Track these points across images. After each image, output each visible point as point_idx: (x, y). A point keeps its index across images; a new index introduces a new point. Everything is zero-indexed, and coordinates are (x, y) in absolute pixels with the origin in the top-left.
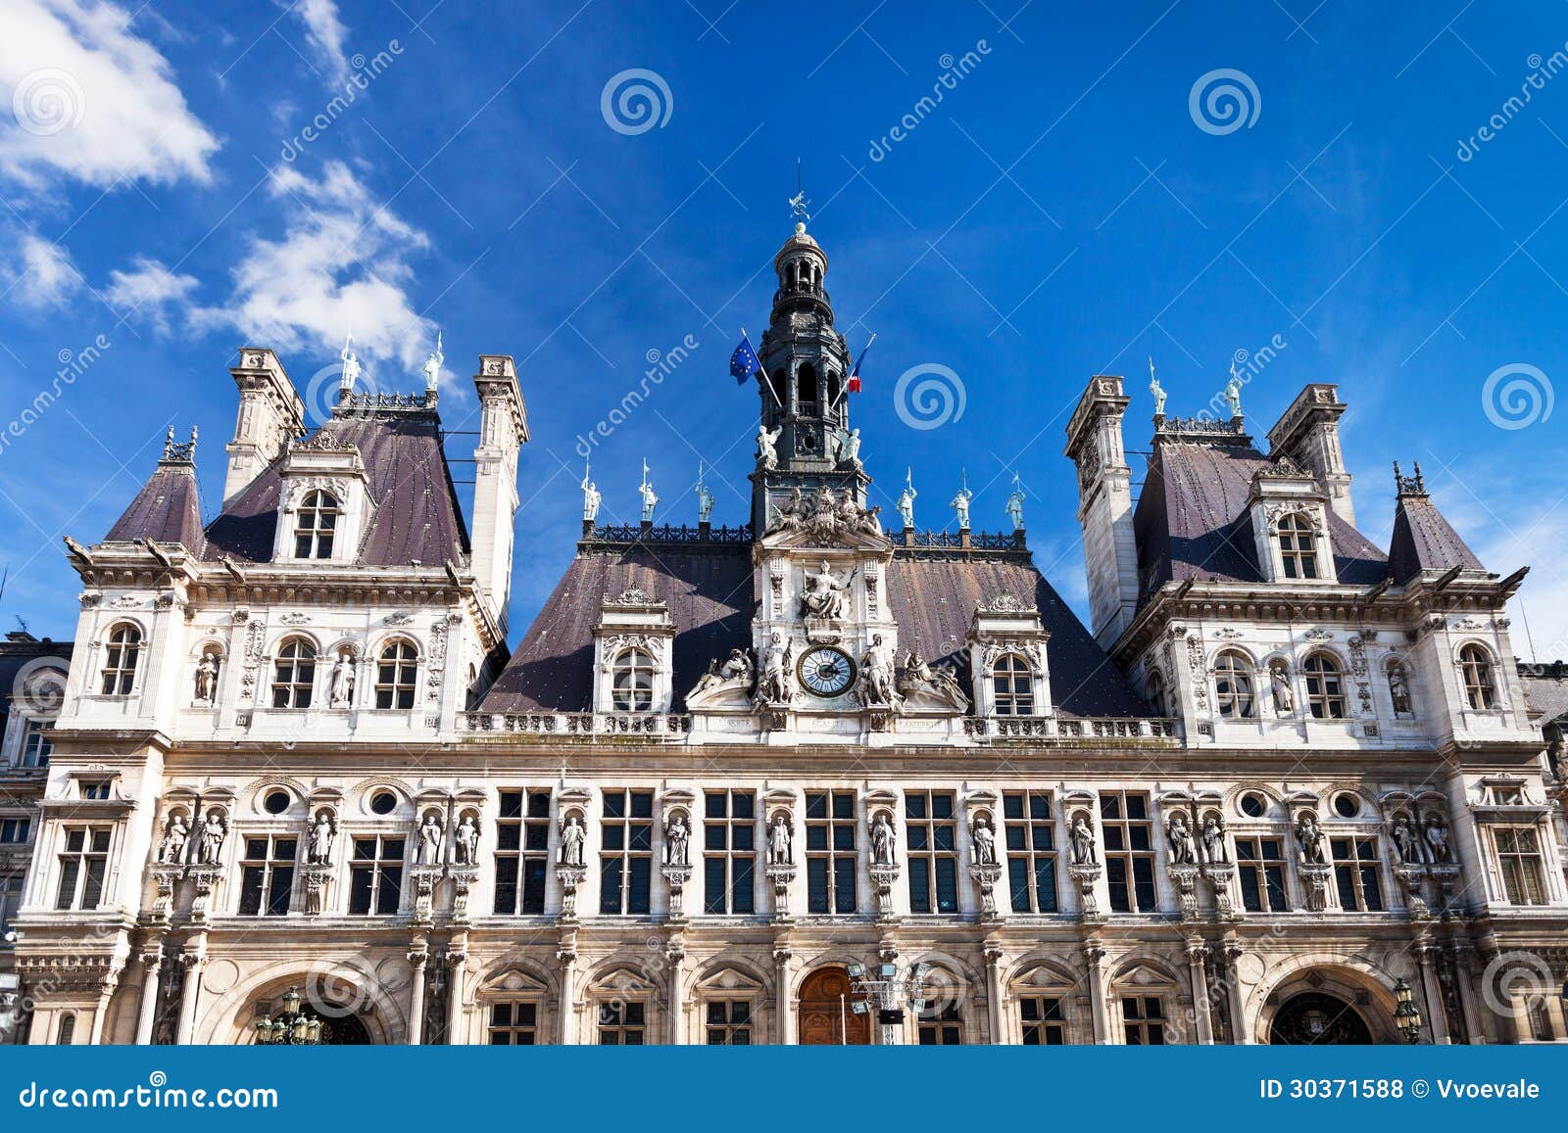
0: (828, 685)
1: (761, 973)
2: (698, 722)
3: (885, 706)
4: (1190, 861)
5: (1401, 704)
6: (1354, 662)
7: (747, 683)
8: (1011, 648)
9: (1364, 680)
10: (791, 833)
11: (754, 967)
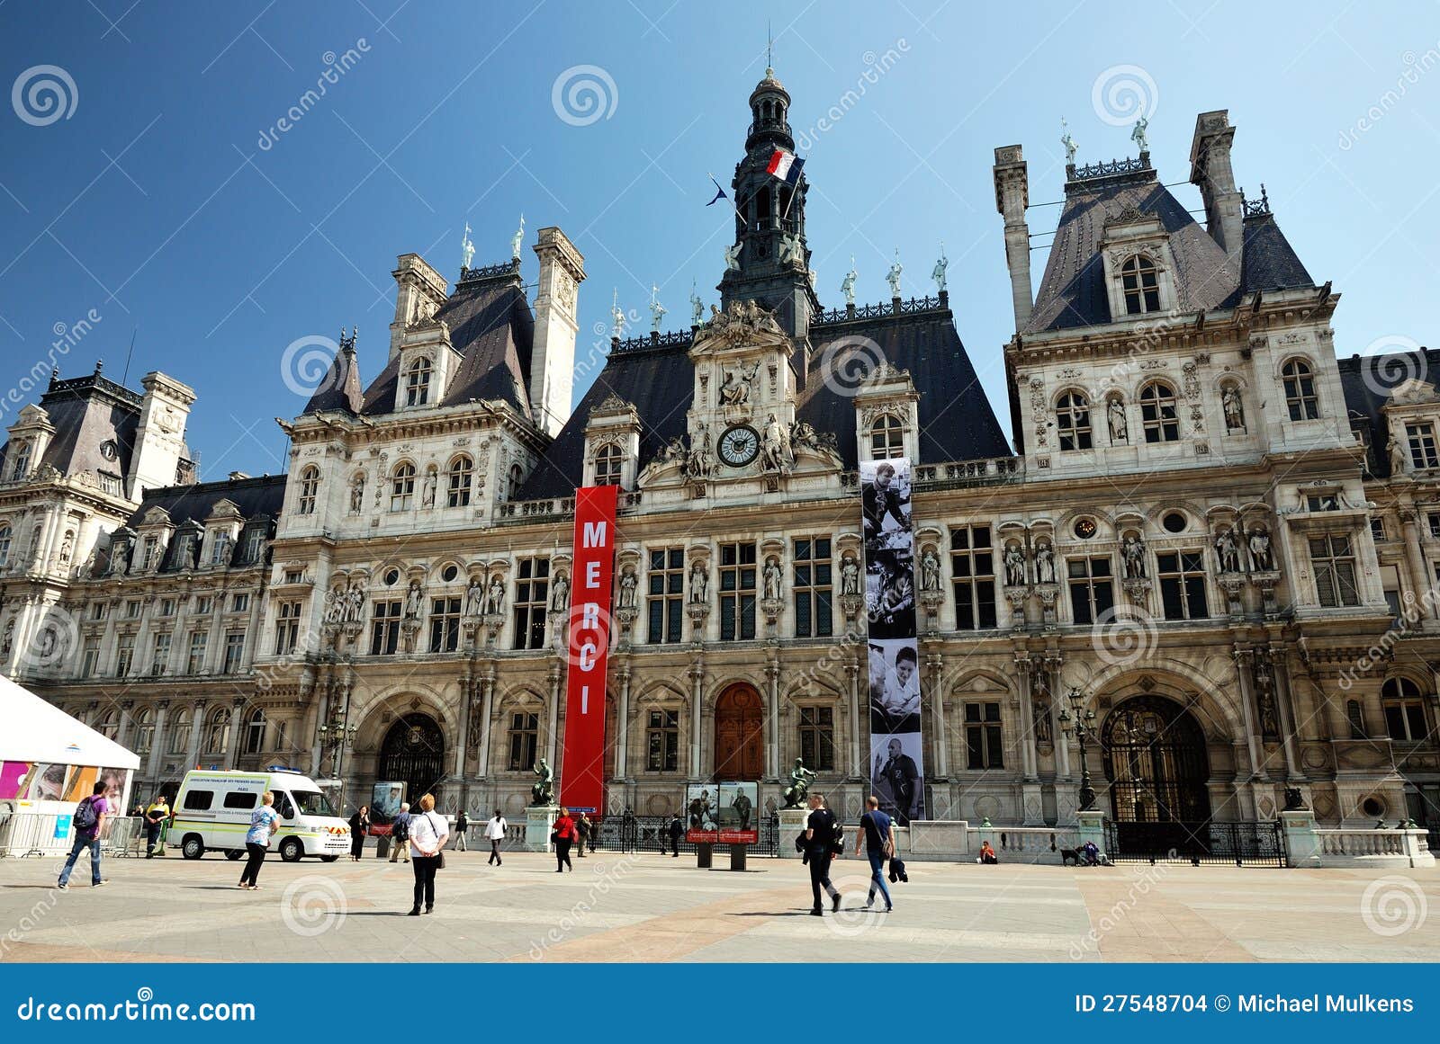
0: (739, 457)
1: (683, 688)
2: (646, 497)
3: (777, 471)
4: (1022, 583)
5: (1234, 421)
6: (1188, 386)
7: (680, 463)
8: (885, 409)
9: (1197, 402)
10: (706, 578)
11: (678, 684)
